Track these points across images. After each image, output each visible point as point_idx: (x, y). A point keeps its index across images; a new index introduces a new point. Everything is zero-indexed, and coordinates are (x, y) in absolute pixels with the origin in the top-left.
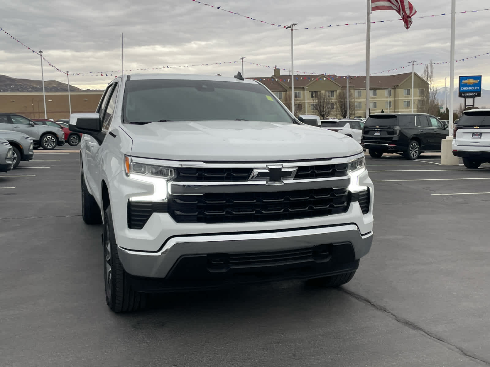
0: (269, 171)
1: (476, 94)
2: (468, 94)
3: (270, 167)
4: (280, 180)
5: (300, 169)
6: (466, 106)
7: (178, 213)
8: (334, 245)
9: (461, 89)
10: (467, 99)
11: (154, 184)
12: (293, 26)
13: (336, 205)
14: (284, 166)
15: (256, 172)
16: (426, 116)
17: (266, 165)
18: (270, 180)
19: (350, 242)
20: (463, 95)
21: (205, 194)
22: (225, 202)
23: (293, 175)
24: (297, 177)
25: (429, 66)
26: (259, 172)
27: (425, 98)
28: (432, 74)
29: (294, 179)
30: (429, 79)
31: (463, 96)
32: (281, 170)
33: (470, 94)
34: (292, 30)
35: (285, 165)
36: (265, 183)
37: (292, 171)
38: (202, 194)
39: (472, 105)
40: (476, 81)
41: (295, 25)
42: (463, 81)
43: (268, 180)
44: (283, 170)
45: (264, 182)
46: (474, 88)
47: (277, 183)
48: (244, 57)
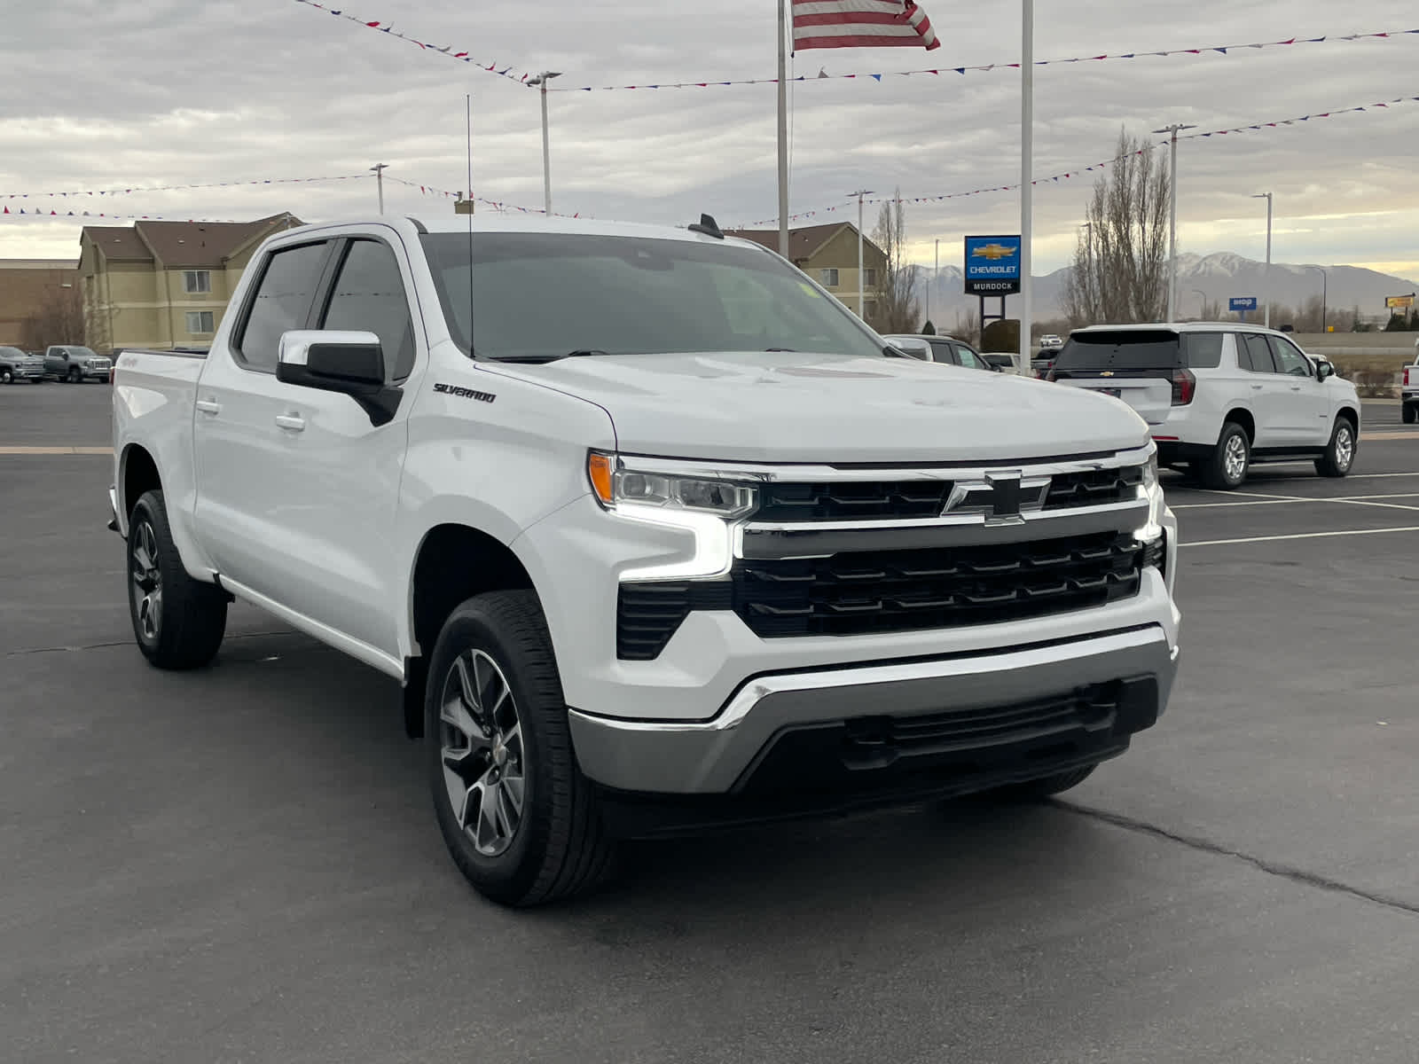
0: (992, 489)
1: (1009, 286)
2: (988, 286)
3: (994, 477)
4: (1017, 511)
6: (983, 317)
7: (762, 608)
8: (1127, 681)
9: (971, 271)
10: (986, 299)
11: (694, 530)
12: (548, 79)
13: (1119, 575)
14: (1025, 475)
15: (959, 492)
16: (948, 344)
17: (986, 472)
18: (992, 514)
19: (1153, 673)
20: (976, 287)
21: (837, 553)
22: (883, 574)
23: (1043, 497)
25: (893, 206)
26: (970, 492)
27: (883, 294)
28: (900, 229)
29: (1043, 509)
30: (892, 241)
31: (976, 290)
32: (1019, 485)
33: (993, 286)
34: (544, 91)
35: (1028, 470)
36: (983, 522)
37: (1042, 487)
38: (828, 556)
39: (999, 314)
40: (1008, 251)
41: (552, 75)
42: (975, 249)
43: (989, 511)
44: (1023, 485)
45: (980, 519)
46: (1002, 269)
47: (1008, 521)
48: (383, 164)
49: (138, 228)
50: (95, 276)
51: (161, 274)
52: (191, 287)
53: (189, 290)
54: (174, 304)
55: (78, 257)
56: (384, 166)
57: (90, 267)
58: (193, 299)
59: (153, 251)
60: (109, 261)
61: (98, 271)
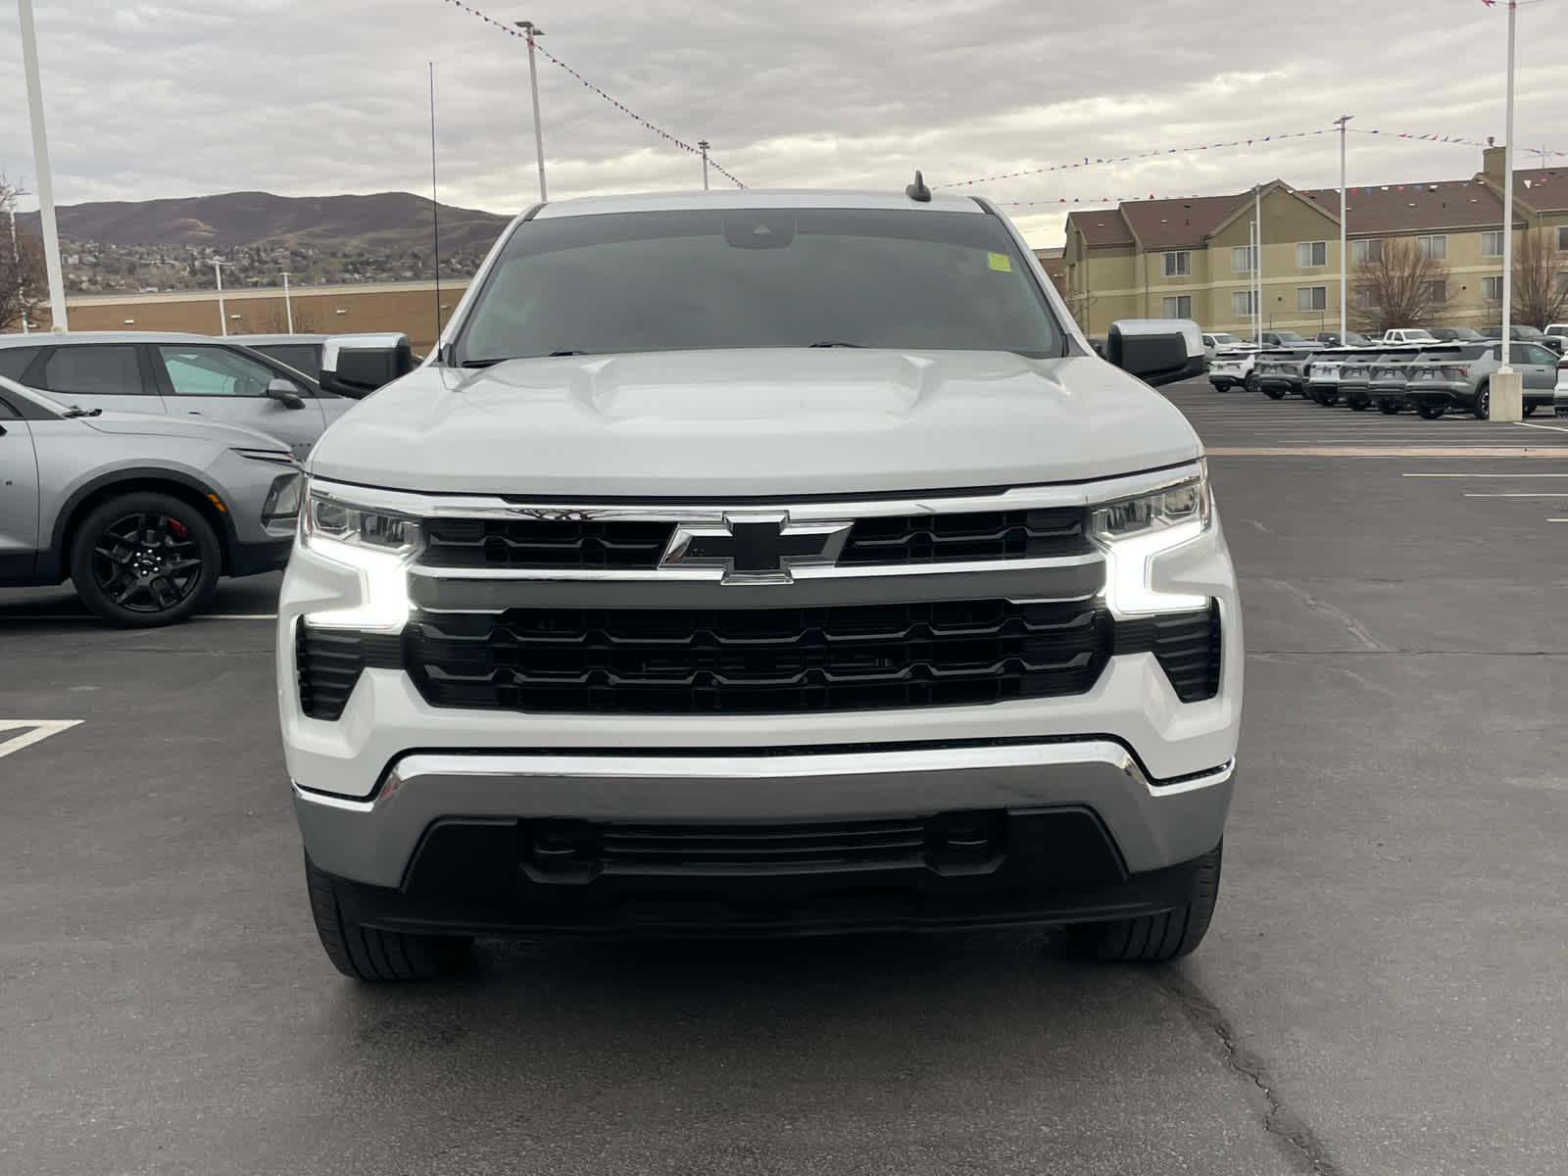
0: (731, 535)
3: (733, 519)
4: (778, 567)
5: (862, 525)
7: (434, 672)
8: (1013, 813)
11: (359, 572)
13: (1031, 663)
14: (792, 518)
15: (683, 536)
17: (724, 513)
18: (736, 569)
19: (1089, 808)
21: (510, 609)
22: (582, 639)
23: (835, 548)
24: (848, 557)
26: (696, 538)
29: (837, 566)
32: (779, 532)
35: (797, 510)
36: (720, 578)
37: (828, 535)
38: (500, 612)
43: (731, 564)
44: (786, 532)
45: (716, 575)
47: (767, 578)
49: (1123, 210)
50: (1077, 263)
51: (1140, 258)
52: (1169, 270)
53: (1168, 274)
54: (1150, 290)
55: (1063, 246)
56: (1347, 118)
57: (1072, 257)
58: (1172, 282)
59: (1135, 235)
60: (1090, 247)
61: (1080, 259)
